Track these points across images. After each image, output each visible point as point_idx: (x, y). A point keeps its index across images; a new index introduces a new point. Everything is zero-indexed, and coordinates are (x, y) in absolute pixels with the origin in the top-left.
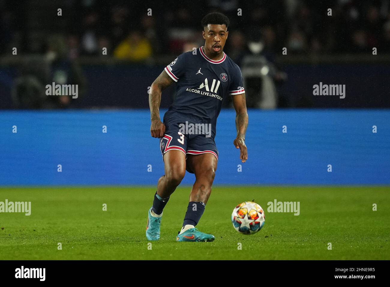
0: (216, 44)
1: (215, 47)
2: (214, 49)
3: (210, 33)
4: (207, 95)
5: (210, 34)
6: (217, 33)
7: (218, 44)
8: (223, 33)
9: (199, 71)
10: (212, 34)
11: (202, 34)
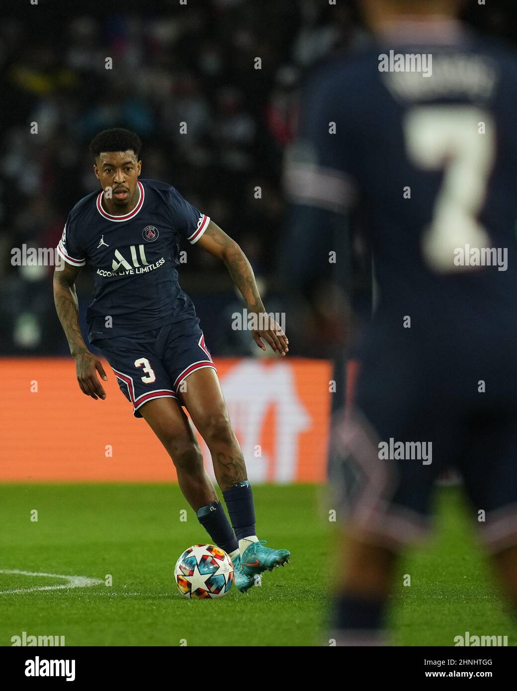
0: (118, 187)
1: (118, 193)
2: (117, 196)
3: (106, 168)
4: (131, 273)
5: (106, 170)
6: (117, 168)
7: (123, 186)
8: (129, 165)
9: (102, 240)
10: (109, 171)
11: (93, 171)
